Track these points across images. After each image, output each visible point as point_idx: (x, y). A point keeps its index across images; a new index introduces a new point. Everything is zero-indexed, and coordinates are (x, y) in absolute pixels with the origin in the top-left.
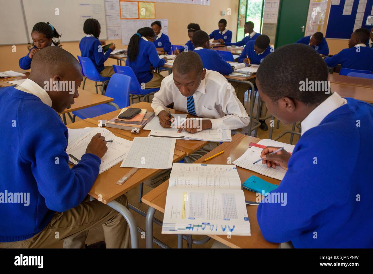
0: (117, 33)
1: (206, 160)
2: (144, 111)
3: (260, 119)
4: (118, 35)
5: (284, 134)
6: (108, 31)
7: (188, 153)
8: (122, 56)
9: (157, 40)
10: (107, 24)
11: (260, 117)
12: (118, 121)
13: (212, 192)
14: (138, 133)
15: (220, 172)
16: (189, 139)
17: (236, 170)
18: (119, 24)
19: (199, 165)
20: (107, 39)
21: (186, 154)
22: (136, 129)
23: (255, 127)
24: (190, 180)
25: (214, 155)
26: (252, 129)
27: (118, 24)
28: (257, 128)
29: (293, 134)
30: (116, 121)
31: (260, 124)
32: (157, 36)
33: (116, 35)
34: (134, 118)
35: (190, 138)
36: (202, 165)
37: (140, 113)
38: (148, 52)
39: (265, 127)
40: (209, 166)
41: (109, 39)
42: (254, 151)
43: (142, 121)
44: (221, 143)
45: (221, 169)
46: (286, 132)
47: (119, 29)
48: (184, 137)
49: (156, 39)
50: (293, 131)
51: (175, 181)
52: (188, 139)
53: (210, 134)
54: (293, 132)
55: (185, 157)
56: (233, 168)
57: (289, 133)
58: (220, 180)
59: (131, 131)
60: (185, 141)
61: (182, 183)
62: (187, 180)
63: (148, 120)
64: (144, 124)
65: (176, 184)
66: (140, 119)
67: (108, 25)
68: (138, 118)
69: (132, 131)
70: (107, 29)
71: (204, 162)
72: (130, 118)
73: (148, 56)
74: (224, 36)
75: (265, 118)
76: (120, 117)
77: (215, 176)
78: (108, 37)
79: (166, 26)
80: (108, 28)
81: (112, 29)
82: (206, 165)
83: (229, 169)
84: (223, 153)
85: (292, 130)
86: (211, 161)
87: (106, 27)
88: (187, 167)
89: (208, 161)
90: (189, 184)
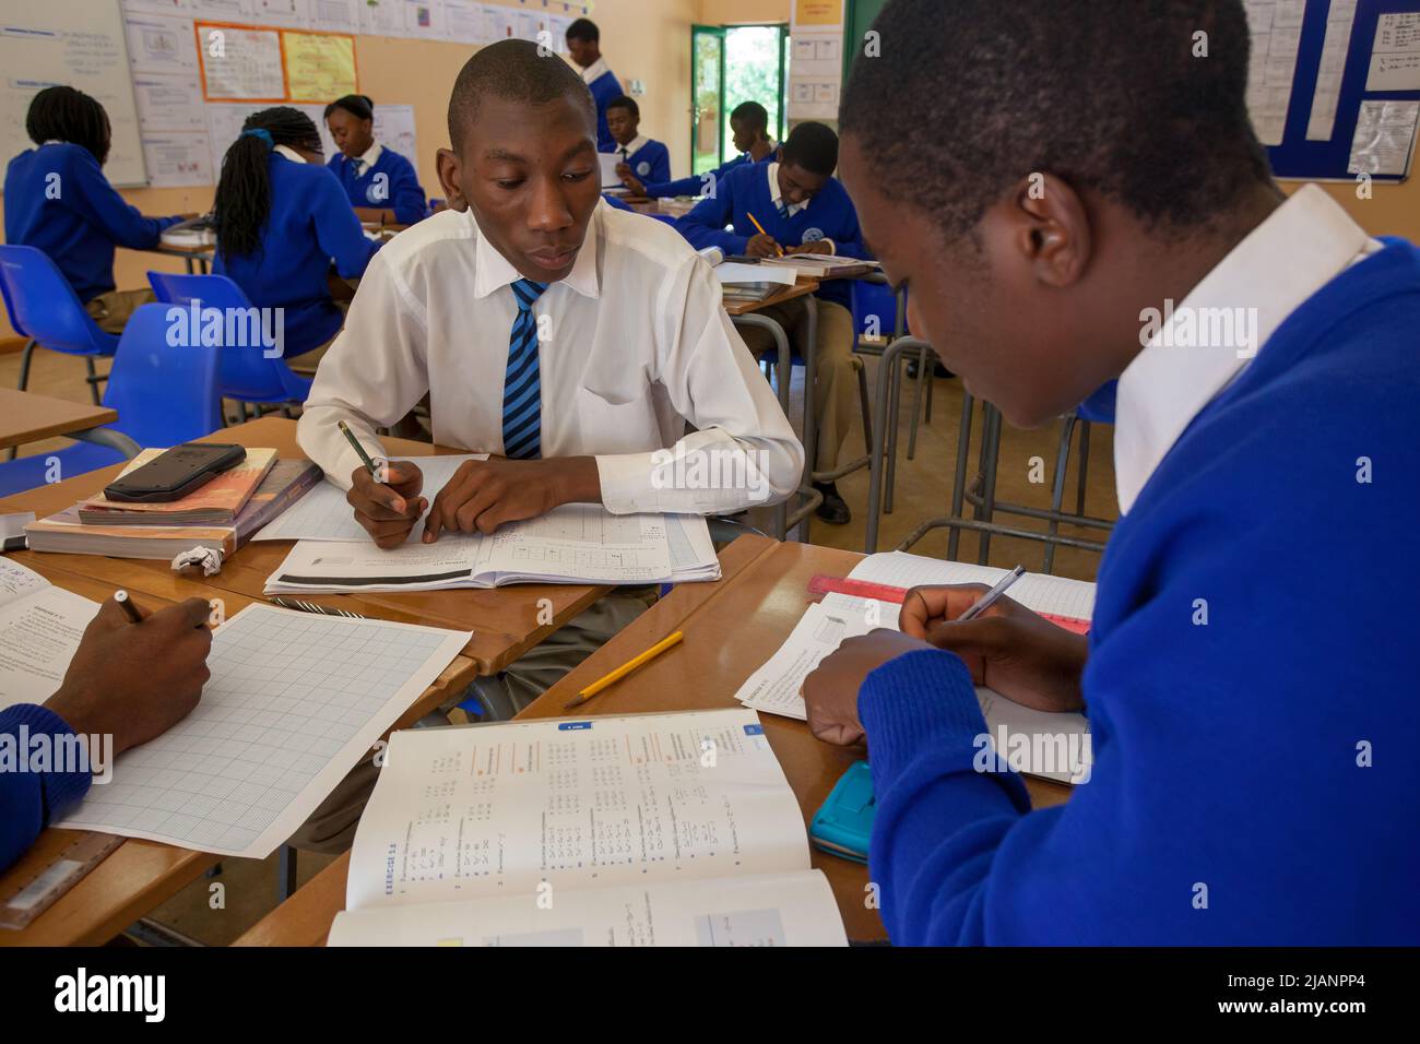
0: (190, 159)
1: (587, 692)
2: (258, 459)
3: (818, 475)
4: (195, 167)
5: (922, 534)
6: (151, 148)
7: (488, 662)
8: (201, 238)
9: (360, 178)
10: (141, 121)
11: (815, 469)
12: (104, 512)
13: (630, 917)
14: (213, 571)
15: (674, 761)
16: (499, 580)
17: (762, 739)
18: (199, 121)
19: (544, 731)
20: (148, 183)
21: (478, 666)
22: (199, 552)
23: (801, 512)
24: (486, 844)
25: (632, 659)
26: (791, 520)
27: (192, 121)
28: (809, 515)
29: (955, 529)
30: (92, 516)
31: (818, 498)
32: (362, 162)
33: (190, 170)
34: (195, 494)
35: (502, 573)
36: (563, 727)
37: (239, 468)
38: (314, 208)
39: (840, 511)
40: (608, 728)
41: (154, 184)
42: (839, 621)
43: (246, 504)
44: (667, 588)
45: (676, 740)
46: (927, 522)
47: (200, 142)
48: (467, 573)
49: (358, 172)
50: (955, 516)
51: (391, 861)
52: (490, 585)
53: (607, 545)
54: (955, 521)
55: (475, 680)
56: (746, 728)
57: (944, 525)
58: (674, 818)
59: (170, 562)
60: (474, 593)
61: (437, 870)
62: (468, 847)
63: (275, 500)
64: (252, 519)
65: (397, 875)
66: (235, 494)
67: (145, 126)
68: (225, 494)
69: (176, 565)
70: (144, 142)
71: (577, 708)
72: (176, 493)
73: (311, 229)
74: (638, 162)
75: (837, 472)
76: (117, 493)
77: (645, 797)
78: (151, 178)
79: (406, 134)
80: (147, 136)
81: (169, 142)
82: (587, 726)
83: (722, 735)
84: (680, 642)
85: (953, 514)
86: (617, 698)
87: (141, 132)
88: (475, 748)
89: (599, 699)
90: (481, 868)
